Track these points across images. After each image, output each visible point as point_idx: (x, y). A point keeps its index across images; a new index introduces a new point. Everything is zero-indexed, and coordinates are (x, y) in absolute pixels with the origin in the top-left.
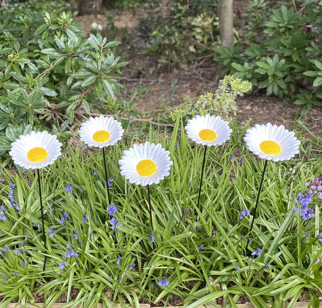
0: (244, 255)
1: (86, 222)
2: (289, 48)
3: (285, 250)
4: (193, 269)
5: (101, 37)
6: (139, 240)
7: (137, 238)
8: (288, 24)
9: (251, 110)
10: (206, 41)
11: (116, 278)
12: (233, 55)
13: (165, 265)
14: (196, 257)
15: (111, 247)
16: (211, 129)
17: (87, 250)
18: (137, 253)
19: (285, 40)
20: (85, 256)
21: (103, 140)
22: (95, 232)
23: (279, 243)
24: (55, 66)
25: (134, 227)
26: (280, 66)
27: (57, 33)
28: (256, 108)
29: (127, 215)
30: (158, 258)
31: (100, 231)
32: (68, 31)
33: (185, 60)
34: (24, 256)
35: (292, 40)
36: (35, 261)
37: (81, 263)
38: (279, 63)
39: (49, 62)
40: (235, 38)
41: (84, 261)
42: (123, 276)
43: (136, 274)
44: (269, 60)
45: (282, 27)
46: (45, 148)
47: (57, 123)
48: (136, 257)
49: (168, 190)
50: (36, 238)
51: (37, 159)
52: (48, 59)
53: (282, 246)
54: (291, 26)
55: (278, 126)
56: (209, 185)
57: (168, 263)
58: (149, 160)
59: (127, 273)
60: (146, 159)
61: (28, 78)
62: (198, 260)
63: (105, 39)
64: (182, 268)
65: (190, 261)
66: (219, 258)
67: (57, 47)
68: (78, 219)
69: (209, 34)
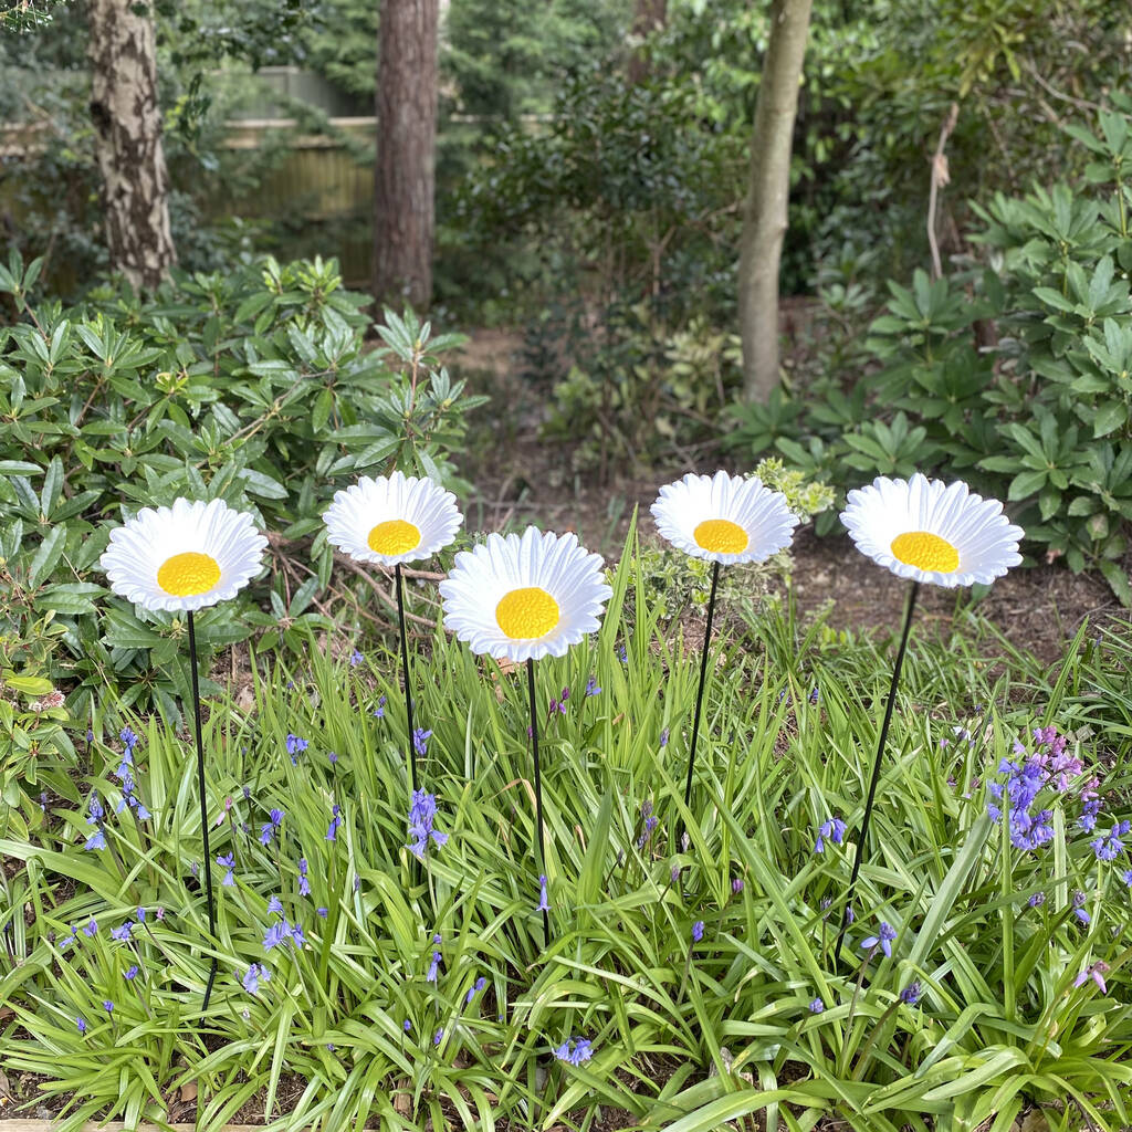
0: (832, 971)
1: (342, 854)
2: (934, 397)
3: (960, 960)
4: (669, 1017)
5: (415, 323)
6: (502, 919)
7: (497, 911)
8: (932, 325)
9: (831, 586)
10: (702, 405)
11: (425, 1042)
12: (779, 423)
13: (580, 998)
14: (678, 979)
15: (416, 939)
16: (731, 519)
17: (340, 946)
18: (494, 963)
19: (925, 373)
20: (333, 966)
21: (397, 549)
22: (367, 886)
23: (942, 933)
24: (285, 408)
25: (488, 872)
26: (912, 448)
27: (298, 319)
28: (845, 579)
29: (467, 834)
30: (560, 972)
31: (382, 881)
32: (328, 314)
33: (645, 456)
34: (146, 962)
35: (945, 372)
36: (178, 980)
37: (319, 987)
38: (909, 440)
39: (269, 395)
40: (783, 394)
41: (329, 982)
42: (447, 1033)
43: (490, 1029)
44: (880, 430)
45: (916, 332)
46: (213, 555)
47: (283, 587)
48: (490, 976)
49: (595, 758)
50: (189, 907)
51: (186, 586)
52: (266, 388)
53: (949, 942)
54: (940, 330)
55: (948, 483)
56: (719, 753)
57: (590, 991)
58: (537, 590)
59: (461, 1026)
60: (526, 585)
61: (205, 436)
62: (684, 985)
63: (427, 326)
64: (634, 1008)
65: (660, 988)
66: (753, 973)
67: (295, 356)
68: (316, 836)
69: (712, 386)
